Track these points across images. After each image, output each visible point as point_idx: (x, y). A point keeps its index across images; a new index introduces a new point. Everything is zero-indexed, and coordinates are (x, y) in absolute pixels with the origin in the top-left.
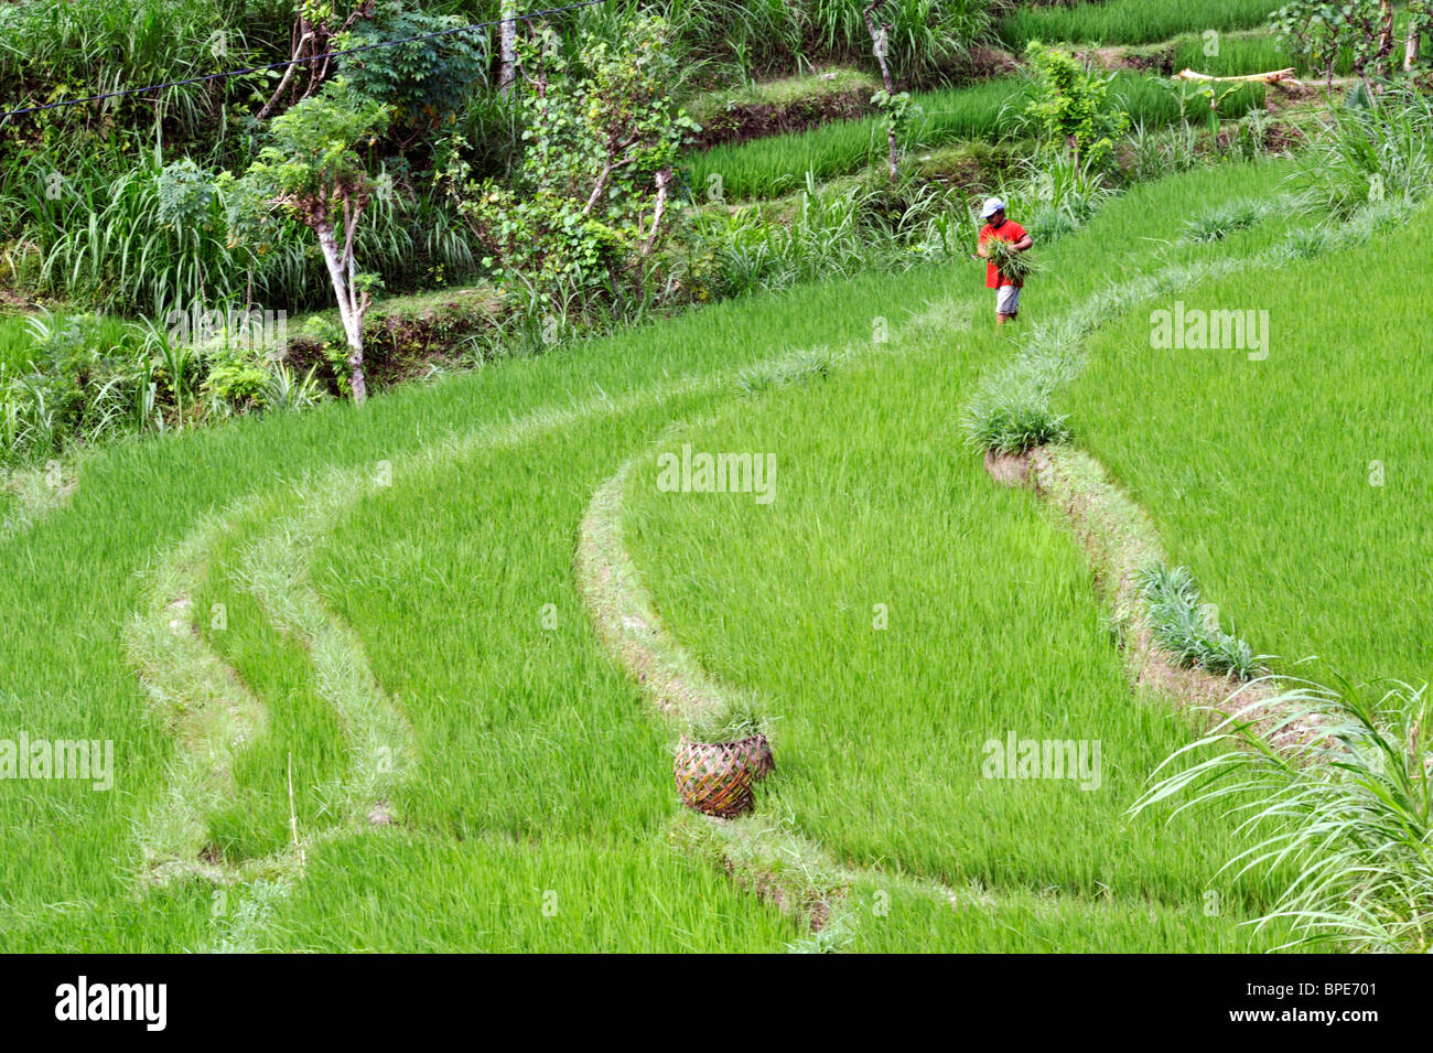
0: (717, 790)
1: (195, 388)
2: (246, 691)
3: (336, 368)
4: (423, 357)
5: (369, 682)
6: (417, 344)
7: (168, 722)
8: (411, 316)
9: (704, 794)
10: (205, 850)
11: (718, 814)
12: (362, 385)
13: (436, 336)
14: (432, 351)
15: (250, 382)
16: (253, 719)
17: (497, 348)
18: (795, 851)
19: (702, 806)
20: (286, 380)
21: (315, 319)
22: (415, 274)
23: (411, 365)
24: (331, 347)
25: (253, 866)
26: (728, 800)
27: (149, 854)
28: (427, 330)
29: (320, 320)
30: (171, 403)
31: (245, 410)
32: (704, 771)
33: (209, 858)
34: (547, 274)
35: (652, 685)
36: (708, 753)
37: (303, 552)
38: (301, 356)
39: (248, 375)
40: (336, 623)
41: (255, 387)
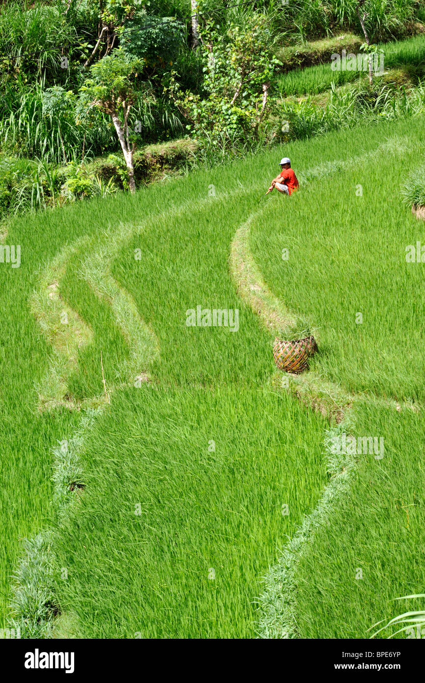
0: (293, 361)
1: (59, 189)
2: (84, 324)
3: (122, 178)
4: (162, 171)
5: (138, 318)
6: (158, 166)
7: (49, 339)
8: (156, 153)
9: (287, 363)
10: (66, 395)
11: (294, 372)
12: (134, 185)
13: (167, 161)
14: (166, 168)
15: (84, 185)
16: (87, 336)
17: (194, 166)
18: (327, 388)
19: (286, 369)
20: (100, 184)
21: (112, 156)
22: (157, 134)
23: (156, 175)
24: (120, 168)
25: (88, 401)
26: (298, 366)
27: (41, 398)
28: (164, 159)
29: (115, 156)
30: (49, 196)
31: (82, 197)
32: (286, 353)
33: (68, 399)
34: (215, 132)
35: (264, 315)
36: (287, 345)
37: (108, 260)
38: (107, 173)
39: (83, 182)
40: (123, 292)
41: (86, 187)
